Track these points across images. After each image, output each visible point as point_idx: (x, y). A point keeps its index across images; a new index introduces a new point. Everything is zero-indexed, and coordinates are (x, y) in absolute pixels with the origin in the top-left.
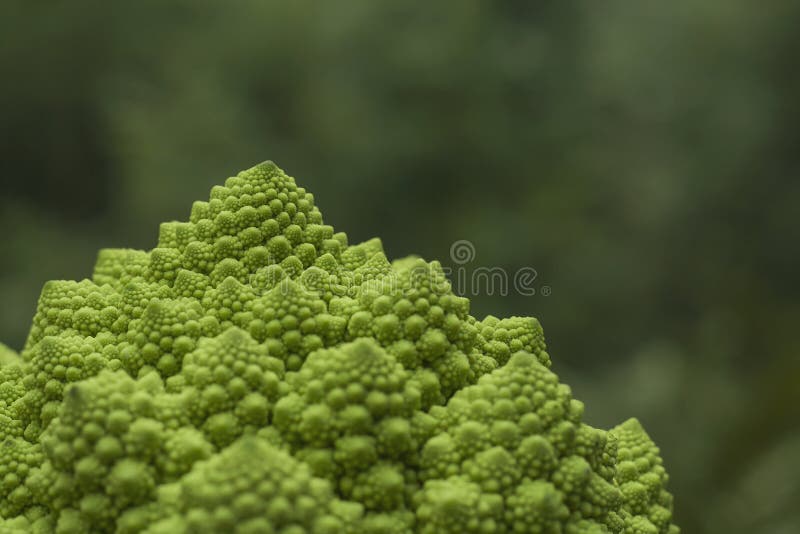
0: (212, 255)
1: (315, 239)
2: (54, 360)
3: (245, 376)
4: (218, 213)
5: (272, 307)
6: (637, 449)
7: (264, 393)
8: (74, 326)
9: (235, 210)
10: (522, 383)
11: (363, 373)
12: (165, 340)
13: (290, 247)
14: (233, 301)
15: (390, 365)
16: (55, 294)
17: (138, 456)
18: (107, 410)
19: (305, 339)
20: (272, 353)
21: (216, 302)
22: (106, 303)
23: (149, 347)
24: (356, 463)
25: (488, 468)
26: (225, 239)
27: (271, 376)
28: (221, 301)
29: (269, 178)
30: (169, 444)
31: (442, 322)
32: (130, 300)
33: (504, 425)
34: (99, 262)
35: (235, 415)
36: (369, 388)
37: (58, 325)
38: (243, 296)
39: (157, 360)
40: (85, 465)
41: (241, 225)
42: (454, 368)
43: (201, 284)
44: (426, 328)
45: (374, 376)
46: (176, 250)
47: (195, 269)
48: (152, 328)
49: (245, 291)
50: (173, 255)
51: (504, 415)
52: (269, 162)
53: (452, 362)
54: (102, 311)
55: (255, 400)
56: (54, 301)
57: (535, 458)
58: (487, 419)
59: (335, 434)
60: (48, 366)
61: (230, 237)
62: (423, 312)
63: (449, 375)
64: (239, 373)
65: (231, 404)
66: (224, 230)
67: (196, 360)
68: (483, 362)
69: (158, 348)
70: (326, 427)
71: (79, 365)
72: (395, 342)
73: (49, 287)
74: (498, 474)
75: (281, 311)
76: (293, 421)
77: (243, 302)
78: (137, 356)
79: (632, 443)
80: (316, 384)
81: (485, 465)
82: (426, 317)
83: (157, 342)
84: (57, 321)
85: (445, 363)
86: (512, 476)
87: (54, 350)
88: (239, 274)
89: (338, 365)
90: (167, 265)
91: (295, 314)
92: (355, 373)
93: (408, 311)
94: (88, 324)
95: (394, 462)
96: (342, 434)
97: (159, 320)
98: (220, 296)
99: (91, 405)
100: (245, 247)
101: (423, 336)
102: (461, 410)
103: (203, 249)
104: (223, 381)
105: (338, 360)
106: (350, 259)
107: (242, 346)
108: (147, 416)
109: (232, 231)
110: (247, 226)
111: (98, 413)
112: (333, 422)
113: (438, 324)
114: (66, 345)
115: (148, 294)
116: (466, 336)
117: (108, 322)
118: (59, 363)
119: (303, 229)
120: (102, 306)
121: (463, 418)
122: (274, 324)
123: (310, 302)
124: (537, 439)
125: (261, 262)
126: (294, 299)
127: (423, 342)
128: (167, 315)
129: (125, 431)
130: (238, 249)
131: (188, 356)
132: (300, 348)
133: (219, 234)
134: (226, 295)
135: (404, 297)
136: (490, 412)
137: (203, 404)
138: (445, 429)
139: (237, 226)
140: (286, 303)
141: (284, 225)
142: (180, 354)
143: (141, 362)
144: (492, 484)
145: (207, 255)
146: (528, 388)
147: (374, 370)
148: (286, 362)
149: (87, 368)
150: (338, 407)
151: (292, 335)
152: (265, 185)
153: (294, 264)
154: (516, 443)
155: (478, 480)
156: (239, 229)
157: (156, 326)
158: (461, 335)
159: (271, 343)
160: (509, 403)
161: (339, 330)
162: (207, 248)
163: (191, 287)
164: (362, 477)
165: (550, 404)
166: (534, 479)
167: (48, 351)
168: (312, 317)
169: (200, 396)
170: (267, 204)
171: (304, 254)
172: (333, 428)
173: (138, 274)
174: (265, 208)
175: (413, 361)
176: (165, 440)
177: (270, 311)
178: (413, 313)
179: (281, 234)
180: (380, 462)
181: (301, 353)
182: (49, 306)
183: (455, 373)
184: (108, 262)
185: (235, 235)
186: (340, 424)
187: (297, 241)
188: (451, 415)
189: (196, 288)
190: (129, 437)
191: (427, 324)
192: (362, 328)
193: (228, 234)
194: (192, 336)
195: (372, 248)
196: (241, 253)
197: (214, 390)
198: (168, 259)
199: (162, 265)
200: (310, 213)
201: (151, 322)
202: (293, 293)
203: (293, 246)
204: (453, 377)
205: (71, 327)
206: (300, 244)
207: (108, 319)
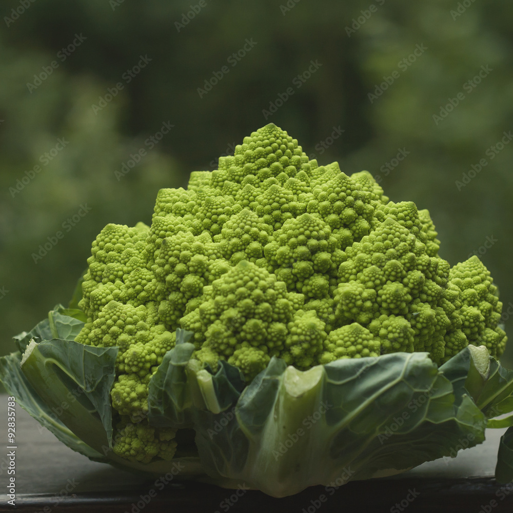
0: (242, 173)
1: (296, 163)
2: (160, 228)
3: (250, 233)
4: (245, 151)
5: (267, 198)
6: (474, 271)
7: (260, 242)
8: (173, 211)
9: (254, 149)
10: (388, 234)
11: (306, 230)
12: (214, 217)
13: (282, 168)
14: (249, 196)
15: (321, 226)
16: (164, 196)
17: (195, 273)
18: (180, 250)
19: (283, 214)
20: (266, 222)
21: (241, 197)
22: (190, 199)
23: (206, 220)
24: (302, 274)
25: (368, 276)
26: (248, 165)
27: (264, 233)
28: (244, 197)
29: (272, 132)
30: (211, 267)
31: (354, 204)
32: (200, 198)
33: (377, 254)
34: (191, 178)
35: (245, 252)
36: (309, 237)
37: (165, 211)
38: (255, 193)
39: (210, 227)
40: (170, 278)
41: (256, 157)
42: (360, 227)
43: (235, 188)
44: (345, 208)
45: (311, 232)
46: (225, 171)
47: (233, 181)
49: (256, 191)
50: (223, 174)
51: (378, 250)
52: (272, 124)
53: (359, 225)
54: (187, 204)
55: (255, 245)
56: (163, 199)
57: (392, 271)
58: (370, 252)
60: (157, 232)
61: (251, 163)
62: (343, 199)
63: (357, 231)
64: (247, 232)
65: (243, 247)
66: (248, 160)
67: (227, 225)
69: (210, 221)
70: (287, 257)
71: (172, 230)
72: (329, 215)
73: (161, 192)
74: (373, 279)
75: (271, 201)
76: (272, 255)
77: (255, 197)
78: (200, 225)
79: (472, 268)
80: (284, 236)
81: (367, 274)
82: (344, 202)
83: (210, 218)
84: (165, 209)
85: (355, 225)
86: (381, 280)
87: (160, 223)
88: (255, 182)
89: (294, 226)
90: (220, 179)
91: (278, 202)
92: (302, 230)
93: (335, 199)
94: (180, 211)
95: (323, 274)
96: (296, 261)
97: (211, 207)
98: (243, 194)
99: (172, 248)
100: (258, 169)
101: (343, 212)
102: (359, 248)
103: (237, 170)
104: (239, 236)
105: (295, 224)
106: (316, 173)
107: (249, 218)
108: (200, 254)
109: (252, 160)
110: (260, 158)
111: (176, 252)
112: (291, 254)
113: (351, 205)
114: (166, 221)
115: (209, 194)
116: (367, 211)
117: (190, 209)
118: (162, 230)
119: (290, 158)
121: (359, 252)
122: (268, 207)
123: (286, 195)
124: (394, 261)
125: (266, 176)
126: (278, 194)
127: (343, 214)
128: (215, 204)
129: (189, 260)
130: (255, 170)
131: (225, 224)
132: (281, 219)
133: (245, 162)
134: (246, 193)
135: (333, 192)
136: (371, 248)
137: (230, 247)
138: (351, 258)
139: (254, 158)
140: (273, 196)
141: (279, 156)
142: (221, 224)
143: (202, 228)
144: (370, 284)
145: (239, 173)
146: (391, 236)
147: (311, 228)
148: (273, 226)
149: (176, 232)
150: (294, 247)
151: (276, 212)
152: (269, 136)
153: (283, 176)
154: (383, 264)
155: (364, 282)
156: (256, 159)
157: (209, 210)
158: (365, 211)
159: (266, 217)
160: (381, 244)
161: (302, 210)
162: (239, 170)
163: (230, 190)
164: (306, 281)
165: (402, 244)
166: (393, 281)
167: (157, 224)
168: (287, 203)
169: (228, 244)
170: (270, 146)
171: (289, 172)
172: (291, 257)
173: (207, 184)
174: (269, 148)
175: (337, 224)
176: (209, 265)
177: (266, 201)
178: (337, 200)
179: (277, 161)
180: (315, 274)
181: (282, 221)
182: (161, 202)
183: (360, 230)
184: (195, 178)
185: (253, 162)
186: (294, 255)
187: (286, 165)
188: (353, 251)
189: (233, 190)
190: (190, 263)
191: (345, 205)
192: (313, 209)
193: (250, 162)
194: (227, 214)
196: (256, 172)
197: (234, 240)
198: (220, 176)
199: (217, 179)
200: (295, 150)
201: (207, 208)
202: (277, 191)
203: (284, 167)
204: (359, 232)
205: (171, 212)
206: (287, 166)
207: (190, 208)
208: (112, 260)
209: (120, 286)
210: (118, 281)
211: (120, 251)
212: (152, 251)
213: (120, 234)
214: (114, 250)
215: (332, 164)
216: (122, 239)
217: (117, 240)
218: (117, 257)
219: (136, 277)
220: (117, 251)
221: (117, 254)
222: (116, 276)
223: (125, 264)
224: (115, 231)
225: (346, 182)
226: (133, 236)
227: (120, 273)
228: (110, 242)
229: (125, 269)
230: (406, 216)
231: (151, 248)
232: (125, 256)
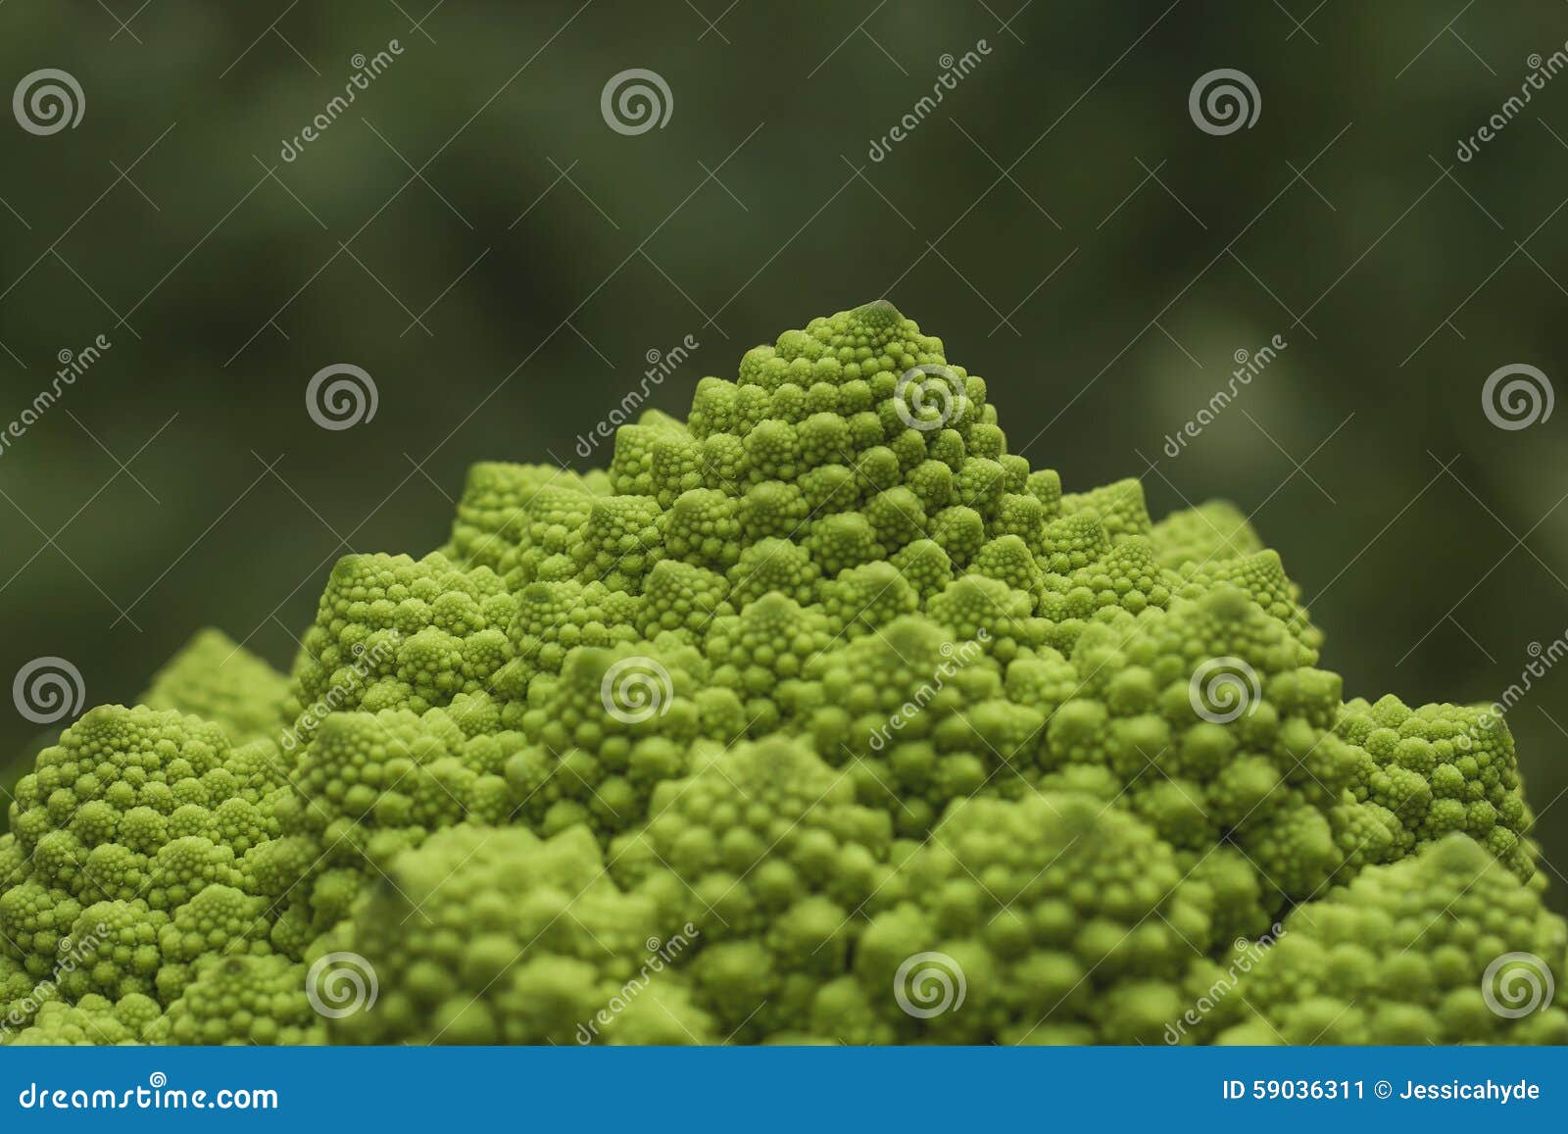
0: (736, 524)
1: (984, 497)
2: (349, 772)
3: (798, 856)
4: (754, 422)
5: (868, 680)
7: (838, 899)
8: (401, 673)
9: (796, 420)
10: (1453, 915)
11: (1075, 877)
13: (923, 517)
14: (778, 652)
15: (1141, 855)
16: (359, 591)
18: (464, 933)
19: (943, 761)
20: (864, 796)
21: (737, 652)
22: (480, 620)
23: (572, 759)
26: (767, 490)
27: (857, 858)
28: (750, 649)
29: (882, 345)
31: (1273, 739)
32: (534, 626)
33: (1404, 1015)
34: (468, 495)
35: (765, 947)
36: (1087, 913)
38: (803, 641)
39: (592, 790)
41: (808, 457)
42: (1295, 850)
43: (704, 598)
44: (1233, 754)
45: (1101, 886)
46: (651, 503)
47: (692, 558)
48: (583, 715)
49: (809, 624)
50: (644, 515)
51: (1401, 990)
52: (881, 304)
53: (1289, 836)
54: (469, 639)
55: (818, 917)
56: (358, 607)
58: (1363, 996)
59: (999, 1017)
60: (334, 787)
61: (781, 484)
63: (1280, 866)
64: (783, 851)
65: (758, 921)
66: (768, 468)
67: (681, 805)
68: (1365, 828)
69: (593, 762)
71: (407, 788)
72: (1157, 784)
73: (346, 572)
75: (890, 695)
77: (803, 656)
78: (545, 776)
80: (960, 892)
82: (1235, 727)
83: (592, 748)
85: (1272, 837)
87: (350, 749)
88: (797, 579)
89: (1017, 853)
90: (630, 540)
92: (1057, 876)
93: (1192, 711)
94: (434, 673)
96: (1016, 1016)
98: (748, 639)
99: (428, 920)
100: (816, 512)
101: (1225, 774)
102: (1304, 966)
103: (715, 511)
104: (740, 867)
105: (1017, 839)
106: (1063, 543)
107: (793, 786)
108: (558, 950)
109: (787, 471)
110: (823, 462)
111: (445, 941)
112: (996, 989)
113: (1262, 743)
114: (379, 736)
115: (580, 612)
116: (1328, 771)
117: (482, 668)
118: (360, 780)
119: (955, 470)
120: (471, 628)
121: (1307, 988)
122: (873, 722)
123: (959, 672)
125: (845, 554)
126: (924, 667)
127: (1223, 787)
129: (506, 985)
130: (798, 517)
131: (666, 789)
132: (930, 784)
133: (754, 475)
134: (763, 636)
135: (1187, 677)
136: (1371, 978)
137: (693, 916)
138: (1264, 1007)
139: (799, 458)
140: (902, 676)
141: (910, 461)
142: (645, 781)
143: (552, 791)
145: (723, 524)
146: (1465, 925)
147: (1101, 871)
148: (895, 815)
149: (424, 795)
150: (1009, 953)
151: (916, 753)
152: (871, 363)
153: (929, 559)
156: (802, 466)
157: (593, 709)
158: (1316, 768)
159: (864, 769)
160: (1418, 964)
161: (1026, 741)
162: (724, 508)
163: (681, 604)
167: (337, 749)
168: (963, 709)
169: (687, 898)
170: (873, 408)
171: (954, 535)
172: (995, 1003)
173: (559, 548)
174: (869, 419)
175: (1197, 830)
176: (597, 1010)
177: (863, 692)
179: (902, 483)
181: (932, 796)
182: (345, 618)
183: (1295, 863)
184: (490, 498)
185: (792, 480)
186: (1012, 995)
187: (938, 500)
188: (1277, 977)
189: (693, 607)
190: (511, 1001)
191: (1234, 742)
192: (1080, 744)
193: (775, 477)
194: (676, 738)
195: (1119, 502)
196: (804, 525)
197: (720, 888)
198: (633, 526)
199: (617, 539)
200: (976, 427)
201: (579, 700)
202: (924, 652)
203: (930, 514)
204: (1290, 869)
205: (394, 673)
206: (945, 506)
207: (481, 661)
208: (111, 886)
209: (143, 1019)
210: (135, 999)
211: (145, 844)
212: (304, 873)
213: (152, 757)
214: (118, 833)
215: (1113, 488)
216: (155, 787)
217: (137, 788)
218: (133, 874)
219: (228, 1002)
220: (131, 843)
221: (131, 859)
222: (127, 968)
223: (169, 907)
224: (125, 741)
225: (1247, 631)
226: (206, 769)
227: (146, 955)
228: (101, 796)
229: (171, 937)
230: (1469, 777)
231: (301, 858)
232: (171, 875)
